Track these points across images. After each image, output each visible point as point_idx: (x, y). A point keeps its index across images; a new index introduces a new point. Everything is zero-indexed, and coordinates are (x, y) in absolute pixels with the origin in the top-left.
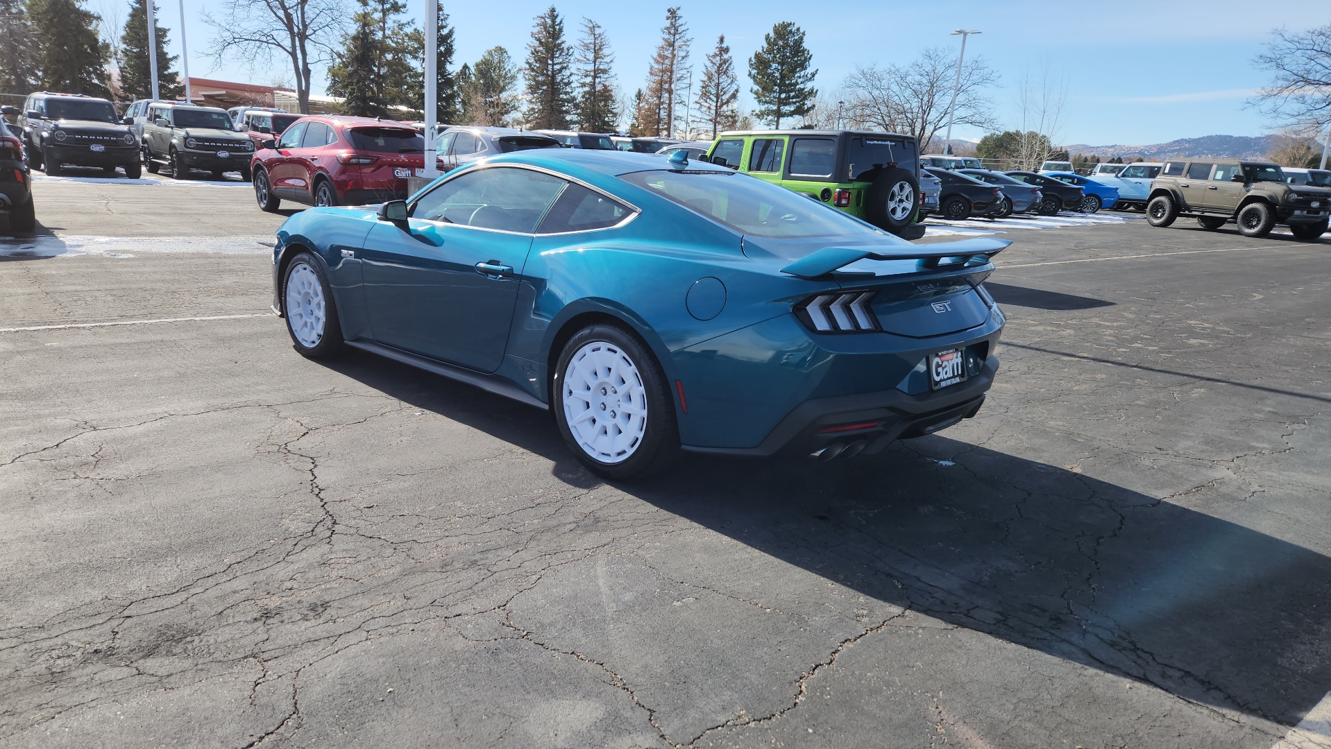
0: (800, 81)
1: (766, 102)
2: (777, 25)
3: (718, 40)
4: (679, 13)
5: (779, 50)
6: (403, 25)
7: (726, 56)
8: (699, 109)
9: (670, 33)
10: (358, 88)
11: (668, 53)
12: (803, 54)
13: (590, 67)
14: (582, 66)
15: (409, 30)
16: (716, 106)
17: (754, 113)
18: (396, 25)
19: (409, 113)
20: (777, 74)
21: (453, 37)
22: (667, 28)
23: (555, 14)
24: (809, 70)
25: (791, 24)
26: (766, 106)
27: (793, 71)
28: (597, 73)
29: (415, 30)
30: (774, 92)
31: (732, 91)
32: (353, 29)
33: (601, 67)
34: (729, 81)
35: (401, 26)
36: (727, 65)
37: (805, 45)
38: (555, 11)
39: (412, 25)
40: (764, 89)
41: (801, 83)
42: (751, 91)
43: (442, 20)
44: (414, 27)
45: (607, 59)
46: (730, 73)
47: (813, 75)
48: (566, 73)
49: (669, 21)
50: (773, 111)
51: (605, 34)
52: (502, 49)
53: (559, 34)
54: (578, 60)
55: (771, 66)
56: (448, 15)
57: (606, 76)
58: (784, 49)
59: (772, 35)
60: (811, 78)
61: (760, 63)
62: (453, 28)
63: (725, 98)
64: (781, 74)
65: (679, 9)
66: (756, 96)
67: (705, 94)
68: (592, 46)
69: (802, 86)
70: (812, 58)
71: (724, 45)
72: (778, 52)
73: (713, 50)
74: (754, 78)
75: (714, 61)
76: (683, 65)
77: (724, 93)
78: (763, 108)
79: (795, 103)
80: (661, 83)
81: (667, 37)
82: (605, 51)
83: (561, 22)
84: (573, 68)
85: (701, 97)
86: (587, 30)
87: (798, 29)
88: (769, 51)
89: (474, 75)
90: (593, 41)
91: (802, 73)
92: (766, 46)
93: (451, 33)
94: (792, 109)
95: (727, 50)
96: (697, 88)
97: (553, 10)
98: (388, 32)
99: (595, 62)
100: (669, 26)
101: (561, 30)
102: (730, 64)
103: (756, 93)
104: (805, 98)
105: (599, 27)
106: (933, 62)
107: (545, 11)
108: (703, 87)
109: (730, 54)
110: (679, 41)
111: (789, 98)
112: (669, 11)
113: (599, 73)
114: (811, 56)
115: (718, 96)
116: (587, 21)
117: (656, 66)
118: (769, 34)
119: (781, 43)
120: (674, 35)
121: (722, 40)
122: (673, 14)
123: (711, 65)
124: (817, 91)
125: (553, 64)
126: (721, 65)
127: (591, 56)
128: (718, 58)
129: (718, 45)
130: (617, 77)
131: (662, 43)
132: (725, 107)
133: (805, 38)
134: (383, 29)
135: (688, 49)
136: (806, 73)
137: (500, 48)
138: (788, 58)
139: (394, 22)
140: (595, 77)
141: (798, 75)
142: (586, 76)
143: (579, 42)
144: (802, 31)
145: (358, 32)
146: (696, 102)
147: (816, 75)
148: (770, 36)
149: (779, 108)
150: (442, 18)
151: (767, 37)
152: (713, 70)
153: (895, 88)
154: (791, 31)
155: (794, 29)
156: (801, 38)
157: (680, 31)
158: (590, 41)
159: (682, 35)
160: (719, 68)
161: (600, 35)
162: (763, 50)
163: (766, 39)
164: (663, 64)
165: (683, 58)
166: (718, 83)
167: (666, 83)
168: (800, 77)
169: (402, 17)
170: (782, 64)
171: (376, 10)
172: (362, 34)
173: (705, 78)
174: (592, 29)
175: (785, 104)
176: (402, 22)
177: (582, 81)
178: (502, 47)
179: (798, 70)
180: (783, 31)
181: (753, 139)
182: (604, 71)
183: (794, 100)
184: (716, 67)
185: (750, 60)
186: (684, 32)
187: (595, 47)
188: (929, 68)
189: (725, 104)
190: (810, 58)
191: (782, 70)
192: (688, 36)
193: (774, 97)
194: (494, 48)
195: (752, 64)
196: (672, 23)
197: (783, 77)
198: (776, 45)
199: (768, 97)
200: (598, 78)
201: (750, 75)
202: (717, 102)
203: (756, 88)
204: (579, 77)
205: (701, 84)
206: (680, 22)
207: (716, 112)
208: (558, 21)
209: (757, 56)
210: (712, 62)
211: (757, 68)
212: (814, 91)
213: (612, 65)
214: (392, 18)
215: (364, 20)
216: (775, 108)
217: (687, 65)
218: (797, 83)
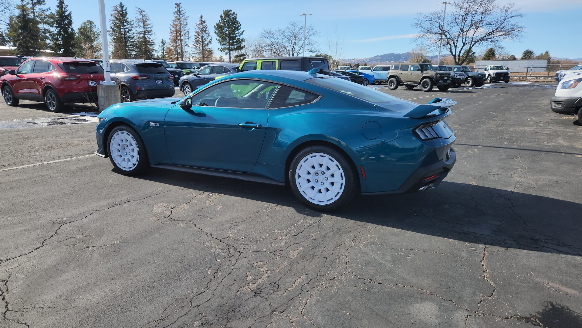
0: (237, 35)
1: (224, 44)
2: (225, 11)
3: (200, 17)
4: (181, 5)
5: (227, 22)
6: (44, 10)
7: (204, 25)
8: (195, 48)
9: (177, 14)
10: (23, 42)
11: (178, 23)
12: (237, 24)
13: (142, 30)
14: (138, 29)
15: (48, 13)
16: (203, 47)
17: (219, 49)
18: (40, 10)
19: (52, 53)
20: (227, 32)
21: (71, 16)
22: (176, 12)
23: (123, 5)
24: (241, 31)
25: (230, 10)
26: (224, 46)
27: (234, 31)
28: (145, 32)
29: (51, 13)
30: (227, 40)
31: (209, 40)
32: (17, 13)
33: (147, 30)
34: (207, 35)
35: (43, 11)
36: (205, 28)
37: (238, 19)
38: (122, 4)
39: (49, 10)
40: (222, 39)
41: (238, 36)
42: (217, 40)
43: (64, 8)
44: (50, 11)
45: (150, 26)
46: (207, 32)
47: (243, 33)
48: (131, 33)
49: (177, 9)
50: (227, 48)
51: (147, 15)
53: (126, 15)
54: (136, 27)
55: (224, 29)
56: (67, 6)
57: (150, 34)
58: (229, 21)
59: (223, 15)
60: (242, 34)
61: (219, 28)
62: (71, 12)
63: (206, 43)
64: (229, 32)
65: (180, 3)
66: (219, 42)
67: (197, 41)
68: (142, 20)
69: (238, 37)
70: (241, 25)
71: (203, 20)
72: (226, 23)
73: (198, 22)
74: (217, 34)
75: (199, 27)
76: (185, 28)
77: (206, 41)
78: (223, 47)
79: (236, 45)
80: (176, 36)
81: (176, 16)
82: (148, 22)
83: (126, 9)
84: (134, 30)
85: (195, 43)
86: (138, 13)
87: (234, 13)
88: (223, 22)
89: (78, 34)
90: (142, 18)
91: (238, 32)
92: (221, 20)
93: (70, 14)
94: (235, 47)
95: (204, 22)
96: (193, 39)
97: (121, 4)
98: (36, 14)
99: (144, 27)
100: (177, 11)
101: (126, 13)
102: (207, 28)
103: (219, 40)
104: (240, 42)
105: (144, 11)
106: (294, 27)
107: (118, 4)
108: (196, 38)
109: (206, 23)
110: (182, 18)
111: (234, 42)
112: (176, 4)
113: (146, 32)
114: (241, 24)
115: (203, 43)
116: (138, 9)
117: (173, 29)
118: (221, 15)
119: (227, 19)
120: (180, 15)
121: (201, 17)
122: (178, 6)
123: (198, 28)
124: (245, 39)
125: (124, 29)
126: (202, 28)
127: (142, 25)
128: (201, 25)
129: (200, 20)
130: (155, 34)
131: (174, 19)
132: (207, 47)
133: (237, 16)
134: (34, 13)
135: (187, 21)
136: (240, 32)
137: (90, 21)
138: (231, 25)
139: (39, 9)
140: (145, 34)
141: (236, 32)
142: (140, 34)
143: (135, 18)
144: (235, 13)
145: (20, 14)
146: (193, 45)
147: (244, 33)
148: (222, 16)
149: (230, 47)
150: (64, 7)
151: (221, 16)
152: (199, 30)
153: (279, 37)
154: (231, 13)
155: (232, 13)
156: (236, 17)
157: (182, 13)
158: (141, 18)
159: (183, 15)
160: (202, 29)
161: (145, 15)
162: (220, 22)
163: (221, 17)
164: (176, 28)
165: (185, 25)
166: (202, 36)
167: (178, 36)
168: (237, 33)
169: (43, 7)
170: (228, 28)
171: (28, 3)
172: (23, 15)
173: (196, 34)
174: (141, 13)
175: (232, 45)
176: (43, 9)
177: (138, 36)
179: (236, 30)
180: (227, 14)
181: (261, 61)
182: (149, 32)
183: (236, 43)
184: (200, 29)
185: (215, 26)
186: (184, 14)
187: (143, 20)
188: (293, 29)
189: (207, 45)
190: (240, 25)
191: (229, 31)
192: (186, 15)
193: (227, 42)
194: (87, 21)
195: (216, 28)
196: (178, 10)
197: (230, 34)
198: (225, 19)
199: (224, 42)
200: (146, 34)
201: (215, 33)
202: (203, 45)
203: (219, 38)
204: (137, 34)
205: (195, 37)
206: (181, 9)
207: (203, 49)
208: (124, 8)
209: (217, 24)
210: (198, 27)
211: (218, 30)
212: (244, 39)
213: (153, 28)
214: (38, 8)
215: (23, 8)
216: (228, 47)
217: (187, 28)
218: (236, 36)
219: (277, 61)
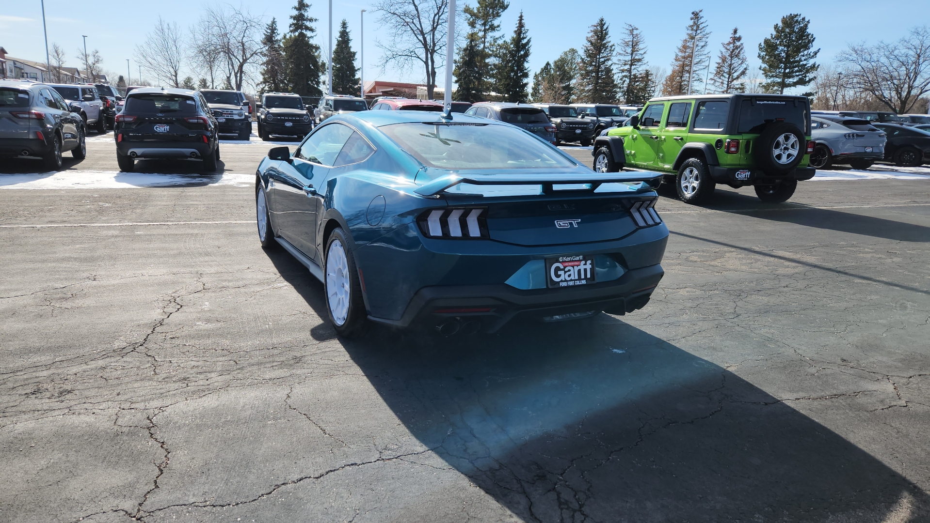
0: (803, 58)
1: (772, 76)
2: (785, 17)
3: (732, 32)
4: (701, 14)
5: (786, 36)
6: (497, 38)
7: (738, 44)
8: (713, 84)
9: (692, 30)
10: (464, 82)
11: (690, 44)
12: (808, 38)
13: (629, 58)
14: (622, 58)
15: (500, 42)
16: (728, 82)
17: (761, 85)
18: (492, 39)
19: (496, 97)
20: (783, 54)
21: (530, 44)
22: (691, 26)
23: (603, 22)
24: (812, 50)
25: (797, 15)
26: (772, 79)
27: (798, 51)
28: (633, 62)
29: (504, 41)
30: (779, 68)
31: (742, 69)
32: (464, 43)
33: (637, 57)
34: (740, 62)
35: (495, 40)
36: (739, 50)
37: (809, 30)
38: (603, 21)
39: (503, 38)
40: (770, 66)
41: (805, 60)
42: (760, 69)
43: (524, 33)
44: (504, 39)
45: (641, 52)
46: (741, 56)
47: (816, 53)
48: (610, 63)
49: (693, 21)
50: (778, 83)
51: (641, 34)
52: (574, 50)
53: (605, 37)
54: (620, 54)
55: (777, 48)
56: (528, 30)
57: (640, 63)
58: (790, 34)
59: (780, 24)
60: (813, 56)
61: (769, 47)
62: (530, 38)
63: (735, 75)
64: (786, 54)
65: (701, 11)
66: (763, 72)
67: (719, 72)
68: (631, 43)
69: (805, 62)
70: (815, 40)
71: (737, 35)
72: (785, 38)
73: (728, 39)
74: (763, 58)
75: (728, 48)
76: (702, 52)
77: (735, 71)
78: (769, 81)
79: (797, 76)
80: (683, 66)
81: (691, 32)
82: (641, 46)
83: (607, 28)
84: (614, 59)
85: (716, 75)
86: (628, 32)
87: (804, 19)
88: (777, 38)
89: (553, 69)
90: (632, 39)
91: (806, 52)
92: (774, 33)
93: (529, 41)
94: (795, 80)
95: (739, 39)
96: (713, 68)
97: (602, 20)
98: (487, 45)
99: (632, 54)
100: (692, 24)
101: (606, 34)
102: (742, 49)
103: (764, 70)
104: (808, 71)
105: (637, 29)
106: (921, 38)
107: (596, 21)
108: (718, 68)
109: (741, 42)
110: (700, 35)
111: (793, 72)
112: (693, 13)
113: (635, 62)
114: (814, 38)
115: (730, 74)
116: (628, 26)
117: (680, 54)
118: (777, 25)
119: (787, 30)
120: (696, 31)
121: (735, 31)
122: (696, 15)
123: (725, 50)
124: (819, 65)
125: (599, 58)
126: (733, 50)
127: (629, 50)
128: (732, 45)
129: (732, 36)
130: (648, 64)
131: (687, 37)
132: (735, 82)
133: (809, 26)
134: (484, 42)
135: (707, 40)
136: (809, 52)
137: (573, 49)
138: (794, 41)
139: (491, 37)
140: (631, 65)
141: (802, 54)
142: (625, 65)
143: (621, 41)
144: (807, 20)
145: (467, 46)
146: (711, 79)
147: (818, 54)
148: (779, 26)
149: (783, 80)
150: (524, 32)
151: (776, 27)
152: (727, 54)
153: (883, 60)
154: (797, 20)
155: (800, 19)
156: (806, 26)
157: (701, 27)
158: (629, 40)
159: (703, 30)
160: (732, 52)
161: (637, 35)
162: (772, 37)
163: (775, 28)
164: (685, 52)
165: (702, 47)
166: (731, 64)
167: (687, 66)
168: (803, 56)
169: (496, 34)
170: (788, 46)
171: (480, 30)
172: (470, 47)
173: (720, 61)
174: (632, 31)
175: (789, 77)
176: (496, 37)
177: (622, 68)
178: (574, 49)
179: (802, 50)
180: (790, 22)
181: (670, 103)
182: (639, 60)
183: (797, 74)
184: (729, 52)
185: (760, 45)
186: (705, 28)
187: (633, 44)
188: (916, 43)
189: (735, 79)
190: (813, 41)
191: (788, 51)
192: (707, 30)
193: (780, 72)
194: (569, 50)
195: (761, 48)
196: (694, 22)
197: (788, 56)
198: (783, 32)
199: (774, 72)
200: (634, 65)
201: (759, 56)
202: (729, 78)
203: (764, 66)
204: (620, 66)
205: (717, 65)
206: (701, 21)
207: (728, 86)
208: (605, 27)
209: (766, 41)
210: (726, 48)
211: (766, 50)
212: (816, 66)
213: (645, 55)
214: (490, 34)
215: (472, 37)
216: (779, 80)
217: (705, 52)
218: (800, 60)
219: (693, 102)
